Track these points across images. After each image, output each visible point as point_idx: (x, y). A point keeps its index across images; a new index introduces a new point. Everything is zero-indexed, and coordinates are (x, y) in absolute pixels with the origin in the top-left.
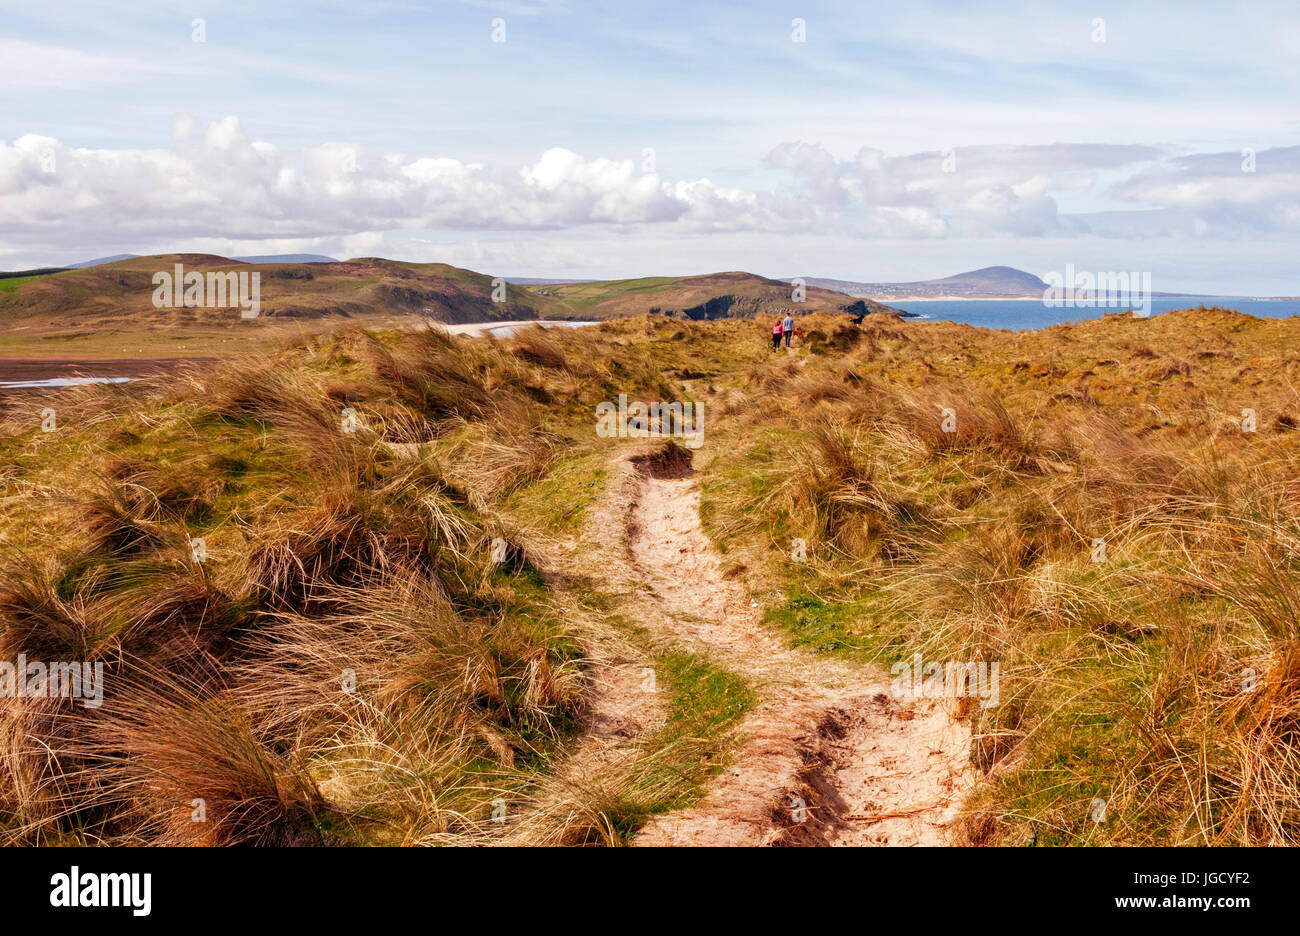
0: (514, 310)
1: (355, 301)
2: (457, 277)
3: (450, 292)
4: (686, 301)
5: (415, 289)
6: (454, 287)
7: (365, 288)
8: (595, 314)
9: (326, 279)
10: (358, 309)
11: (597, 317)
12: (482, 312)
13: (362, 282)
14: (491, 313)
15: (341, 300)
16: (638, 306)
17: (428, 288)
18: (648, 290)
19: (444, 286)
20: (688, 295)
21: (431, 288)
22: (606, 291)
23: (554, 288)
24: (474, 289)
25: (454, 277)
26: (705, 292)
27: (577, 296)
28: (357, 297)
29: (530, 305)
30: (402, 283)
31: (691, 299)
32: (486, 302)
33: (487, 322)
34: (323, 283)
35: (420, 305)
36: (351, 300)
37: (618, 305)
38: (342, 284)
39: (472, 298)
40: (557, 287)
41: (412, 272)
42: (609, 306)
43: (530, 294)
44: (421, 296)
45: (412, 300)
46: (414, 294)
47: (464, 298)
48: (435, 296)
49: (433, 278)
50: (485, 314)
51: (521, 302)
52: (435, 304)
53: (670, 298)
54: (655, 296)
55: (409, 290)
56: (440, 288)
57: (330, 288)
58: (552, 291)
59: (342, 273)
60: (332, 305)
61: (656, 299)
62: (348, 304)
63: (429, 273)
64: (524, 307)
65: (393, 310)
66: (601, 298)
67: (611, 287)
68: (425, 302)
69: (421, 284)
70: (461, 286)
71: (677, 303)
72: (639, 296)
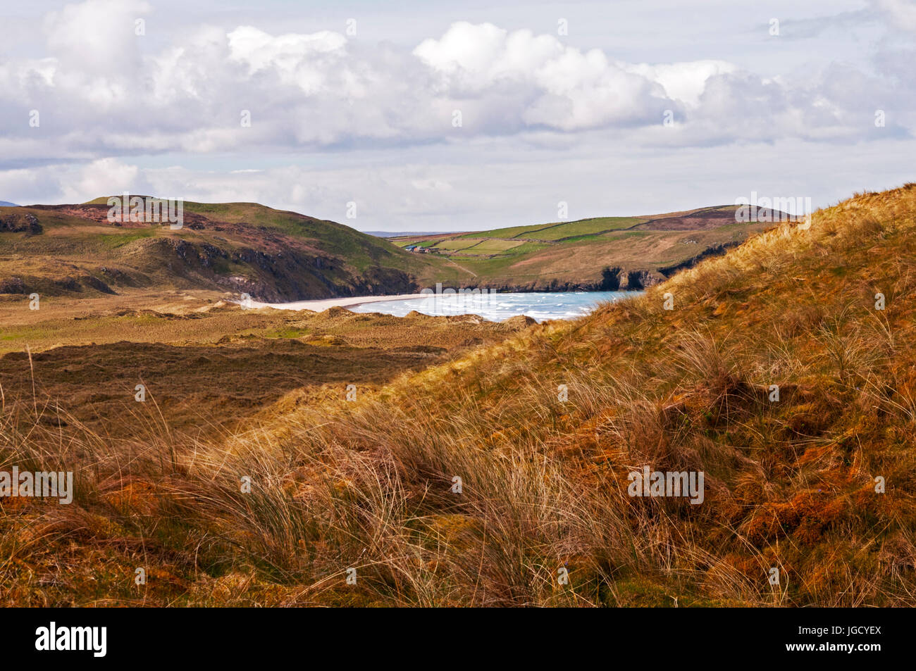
0: (376, 277)
1: (117, 267)
2: (278, 225)
3: (272, 249)
4: (662, 253)
5: (216, 245)
6: (276, 241)
7: (130, 246)
8: (511, 280)
9: (64, 231)
10: (124, 279)
11: (513, 285)
12: (324, 280)
13: (126, 236)
14: (338, 282)
15: (94, 266)
16: (583, 266)
17: (236, 243)
18: (589, 239)
19: (261, 241)
20: (667, 244)
21: (241, 244)
22: (521, 243)
23: (432, 241)
24: (308, 243)
25: (274, 225)
26: (693, 238)
27: (469, 253)
28: (121, 260)
29: (399, 267)
30: (194, 236)
31: (670, 252)
32: (330, 264)
33: (333, 297)
34: (61, 238)
35: (225, 271)
36: (112, 265)
37: (548, 263)
38: (92, 237)
39: (308, 258)
40: (437, 239)
41: (205, 219)
42: (531, 267)
43: (399, 251)
44: (226, 257)
45: (212, 264)
46: (214, 252)
47: (296, 259)
48: (248, 257)
49: (240, 228)
50: (330, 285)
51: (385, 263)
52: (250, 269)
53: (635, 250)
54: (608, 248)
55: (206, 247)
56: (256, 244)
57: (73, 245)
58: (430, 246)
59: (85, 222)
60: (81, 273)
61: (610, 252)
62: (108, 271)
63: (232, 218)
64: (392, 271)
65: (181, 281)
66: (512, 255)
67: (528, 237)
68: (231, 266)
69: (223, 236)
70: (288, 239)
71: (648, 259)
72: (583, 248)
